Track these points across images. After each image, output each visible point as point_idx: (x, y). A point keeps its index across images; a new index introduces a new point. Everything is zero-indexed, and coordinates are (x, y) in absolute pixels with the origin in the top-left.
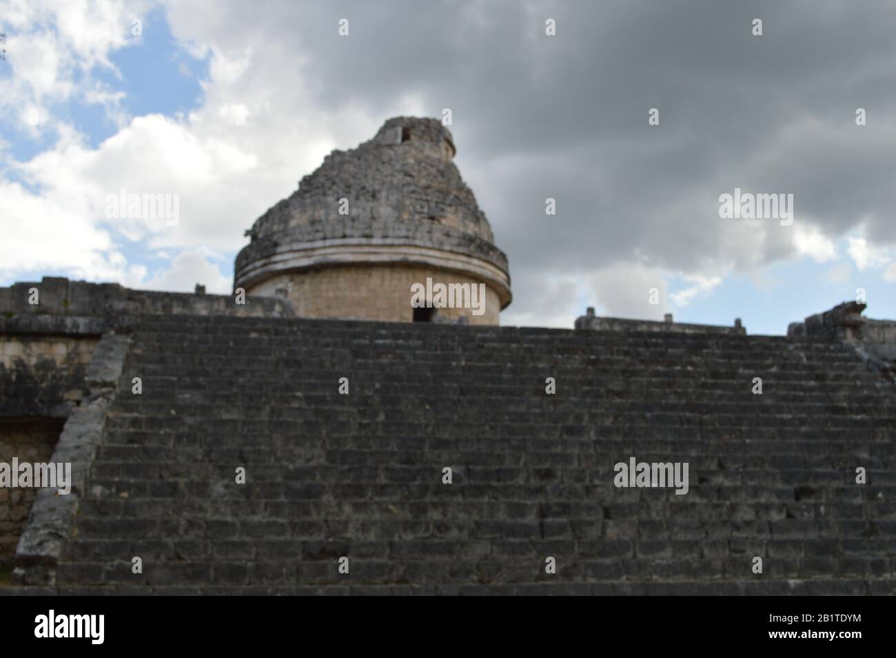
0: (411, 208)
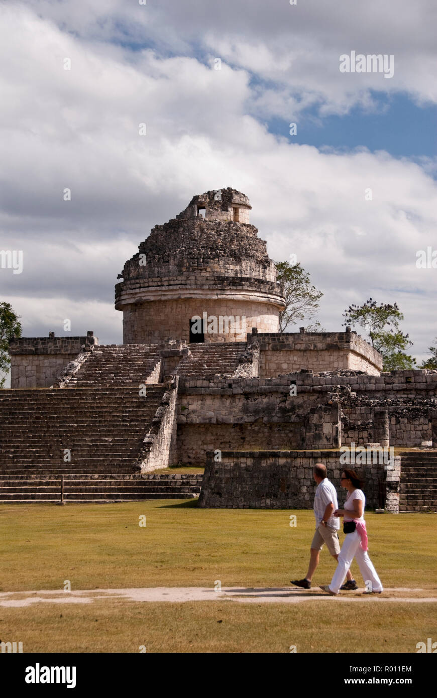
0: (188, 264)
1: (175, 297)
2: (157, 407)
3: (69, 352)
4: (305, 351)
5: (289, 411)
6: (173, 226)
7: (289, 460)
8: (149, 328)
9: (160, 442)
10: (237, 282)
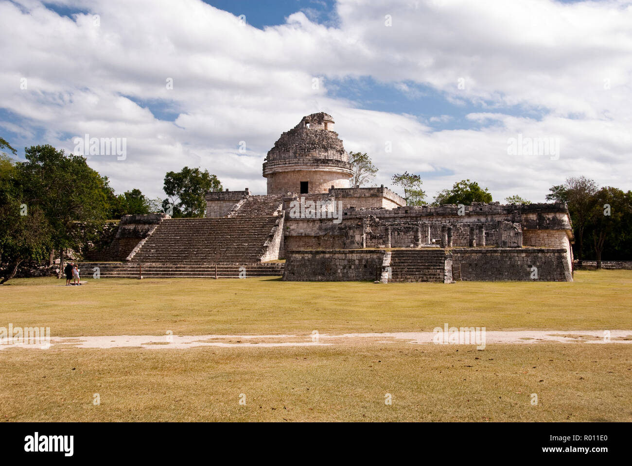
0: (299, 152)
1: (293, 170)
2: (272, 227)
3: (236, 199)
4: (359, 197)
5: (343, 229)
6: (292, 133)
7: (331, 255)
8: (279, 187)
9: (273, 246)
10: (326, 162)
